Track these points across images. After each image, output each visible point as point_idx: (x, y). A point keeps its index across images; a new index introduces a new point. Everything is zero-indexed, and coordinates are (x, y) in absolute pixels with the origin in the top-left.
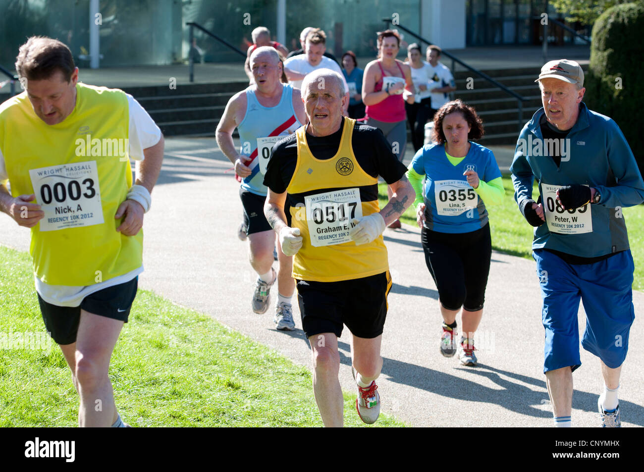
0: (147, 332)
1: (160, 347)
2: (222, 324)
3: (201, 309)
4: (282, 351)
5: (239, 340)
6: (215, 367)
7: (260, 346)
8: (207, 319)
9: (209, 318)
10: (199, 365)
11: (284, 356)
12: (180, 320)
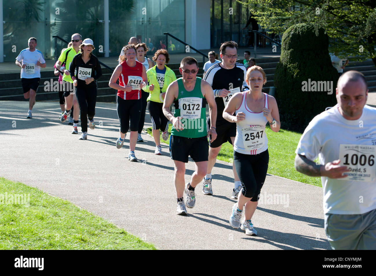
0: (34, 211)
1: (42, 219)
2: (77, 206)
3: (64, 198)
4: (111, 220)
5: (86, 215)
6: (73, 230)
7: (98, 218)
8: (68, 203)
9: (69, 202)
10: (64, 229)
11: (112, 223)
12: (53, 204)
